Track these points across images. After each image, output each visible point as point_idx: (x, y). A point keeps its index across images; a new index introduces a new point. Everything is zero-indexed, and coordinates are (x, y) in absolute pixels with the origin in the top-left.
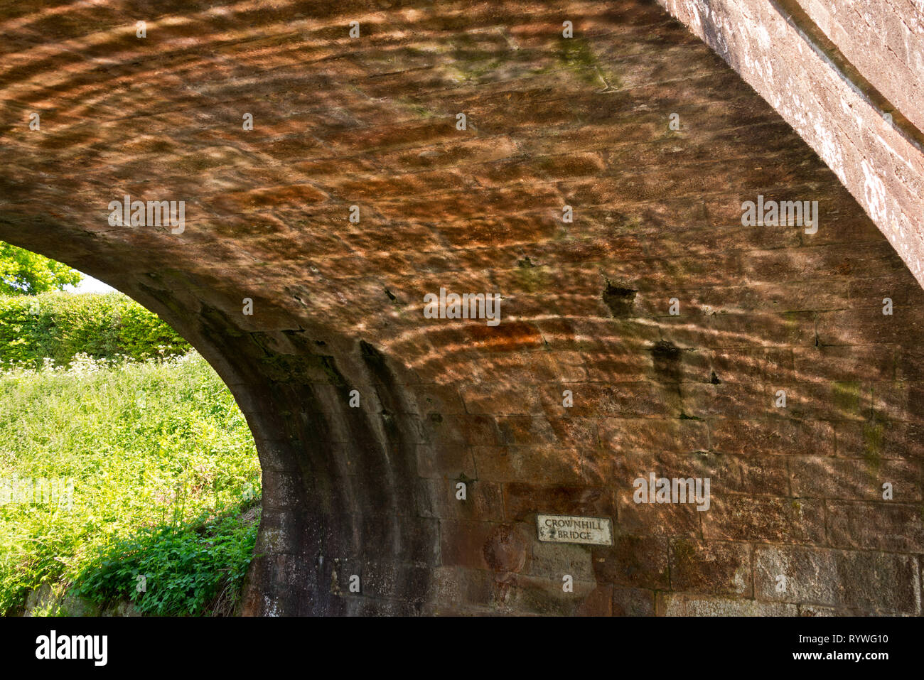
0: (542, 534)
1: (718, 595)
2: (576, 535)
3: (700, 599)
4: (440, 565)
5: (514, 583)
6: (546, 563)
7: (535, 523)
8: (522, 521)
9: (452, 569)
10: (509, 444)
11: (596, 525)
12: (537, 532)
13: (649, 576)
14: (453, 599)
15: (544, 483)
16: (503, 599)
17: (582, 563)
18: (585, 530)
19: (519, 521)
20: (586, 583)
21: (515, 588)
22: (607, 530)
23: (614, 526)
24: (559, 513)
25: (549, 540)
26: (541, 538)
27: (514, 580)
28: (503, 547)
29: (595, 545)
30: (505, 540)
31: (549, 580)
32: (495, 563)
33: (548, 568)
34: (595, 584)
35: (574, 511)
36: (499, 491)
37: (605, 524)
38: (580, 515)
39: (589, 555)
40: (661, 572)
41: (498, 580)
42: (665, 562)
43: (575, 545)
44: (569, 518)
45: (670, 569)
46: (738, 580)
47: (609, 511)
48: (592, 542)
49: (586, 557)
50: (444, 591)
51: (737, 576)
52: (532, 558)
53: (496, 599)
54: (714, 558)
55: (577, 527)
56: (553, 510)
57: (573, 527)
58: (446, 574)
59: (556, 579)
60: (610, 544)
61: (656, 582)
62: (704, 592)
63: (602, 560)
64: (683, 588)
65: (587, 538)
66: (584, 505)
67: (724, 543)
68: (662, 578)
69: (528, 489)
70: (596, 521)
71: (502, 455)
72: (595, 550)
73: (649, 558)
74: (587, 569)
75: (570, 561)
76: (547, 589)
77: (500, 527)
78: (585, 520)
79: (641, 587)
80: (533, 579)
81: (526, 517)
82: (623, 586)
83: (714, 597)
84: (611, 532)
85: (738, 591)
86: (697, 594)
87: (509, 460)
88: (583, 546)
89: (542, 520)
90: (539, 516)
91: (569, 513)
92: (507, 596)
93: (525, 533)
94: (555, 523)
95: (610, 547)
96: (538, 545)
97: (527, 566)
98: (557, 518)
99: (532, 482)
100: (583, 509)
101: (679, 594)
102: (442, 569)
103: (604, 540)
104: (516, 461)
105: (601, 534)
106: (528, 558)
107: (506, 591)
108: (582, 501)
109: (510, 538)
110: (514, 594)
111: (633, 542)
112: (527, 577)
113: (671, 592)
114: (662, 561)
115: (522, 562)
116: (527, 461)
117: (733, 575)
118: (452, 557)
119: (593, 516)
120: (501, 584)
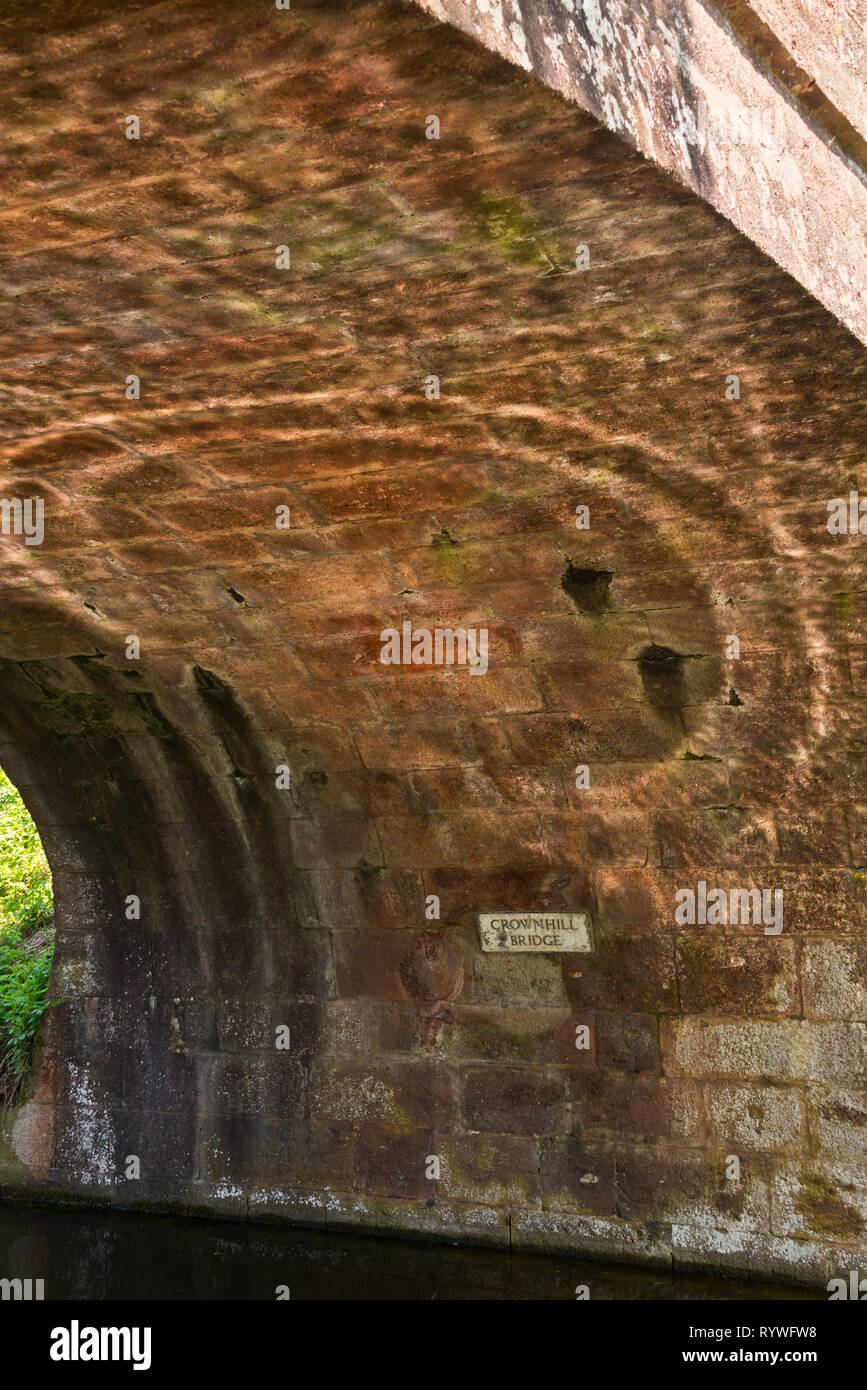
0: (487, 942)
1: (751, 1015)
2: (538, 941)
3: (725, 1024)
4: (335, 998)
5: (448, 1017)
6: (495, 984)
7: (476, 926)
8: (456, 924)
9: (354, 1002)
10: (430, 812)
11: (567, 924)
12: (479, 939)
13: (648, 994)
14: (359, 1047)
15: (486, 865)
16: (434, 1042)
17: (548, 981)
18: (550, 933)
19: (449, 924)
20: (556, 1010)
21: (451, 1023)
22: (583, 930)
23: (593, 923)
24: (510, 909)
25: (497, 949)
26: (485, 948)
27: (448, 1012)
28: (430, 964)
29: (565, 953)
30: (432, 954)
31: (501, 1009)
32: (418, 989)
33: (498, 992)
34: (569, 1011)
35: (533, 906)
36: (419, 882)
37: (580, 921)
38: (543, 910)
39: (558, 968)
40: (665, 987)
41: (424, 1014)
42: (671, 971)
43: (537, 955)
44: (526, 916)
45: (678, 982)
46: (779, 990)
47: (584, 901)
48: (561, 949)
49: (554, 972)
50: (343, 1036)
51: (777, 986)
52: (473, 977)
53: (423, 1043)
54: (742, 962)
55: (539, 929)
56: (502, 905)
57: (532, 929)
58: (345, 1010)
59: (511, 1007)
60: (588, 949)
61: (658, 1002)
62: (730, 1011)
63: (577, 975)
64: (699, 1008)
65: (555, 943)
66: (548, 895)
67: (756, 939)
68: (667, 996)
69: (463, 876)
70: (566, 918)
71: (422, 827)
72: (566, 961)
73: (647, 967)
74: (557, 989)
75: (529, 979)
76: (498, 1022)
77: (422, 935)
78: (550, 917)
79: (638, 1010)
80: (477, 1009)
81: (461, 917)
82: (611, 1010)
83: (745, 1018)
84: (589, 933)
85: (781, 1008)
86: (720, 1015)
87: (432, 835)
88: (550, 956)
89: (486, 921)
90: (482, 916)
91: (527, 909)
92: (439, 1037)
93: (462, 942)
94: (505, 924)
95: (589, 954)
96: (482, 959)
97: (466, 990)
98: (508, 917)
99: (469, 866)
100: (546, 902)
101: (694, 1017)
102: (340, 1003)
103: (579, 945)
104: (443, 835)
105: (575, 936)
106: (468, 978)
107: (436, 1029)
108: (545, 889)
109: (440, 950)
110: (448, 1034)
111: (622, 945)
112: (467, 1006)
113: (680, 1015)
114: (666, 970)
115: (459, 985)
116: (459, 834)
117: (771, 985)
118: (354, 984)
119: (562, 910)
120: (429, 1020)
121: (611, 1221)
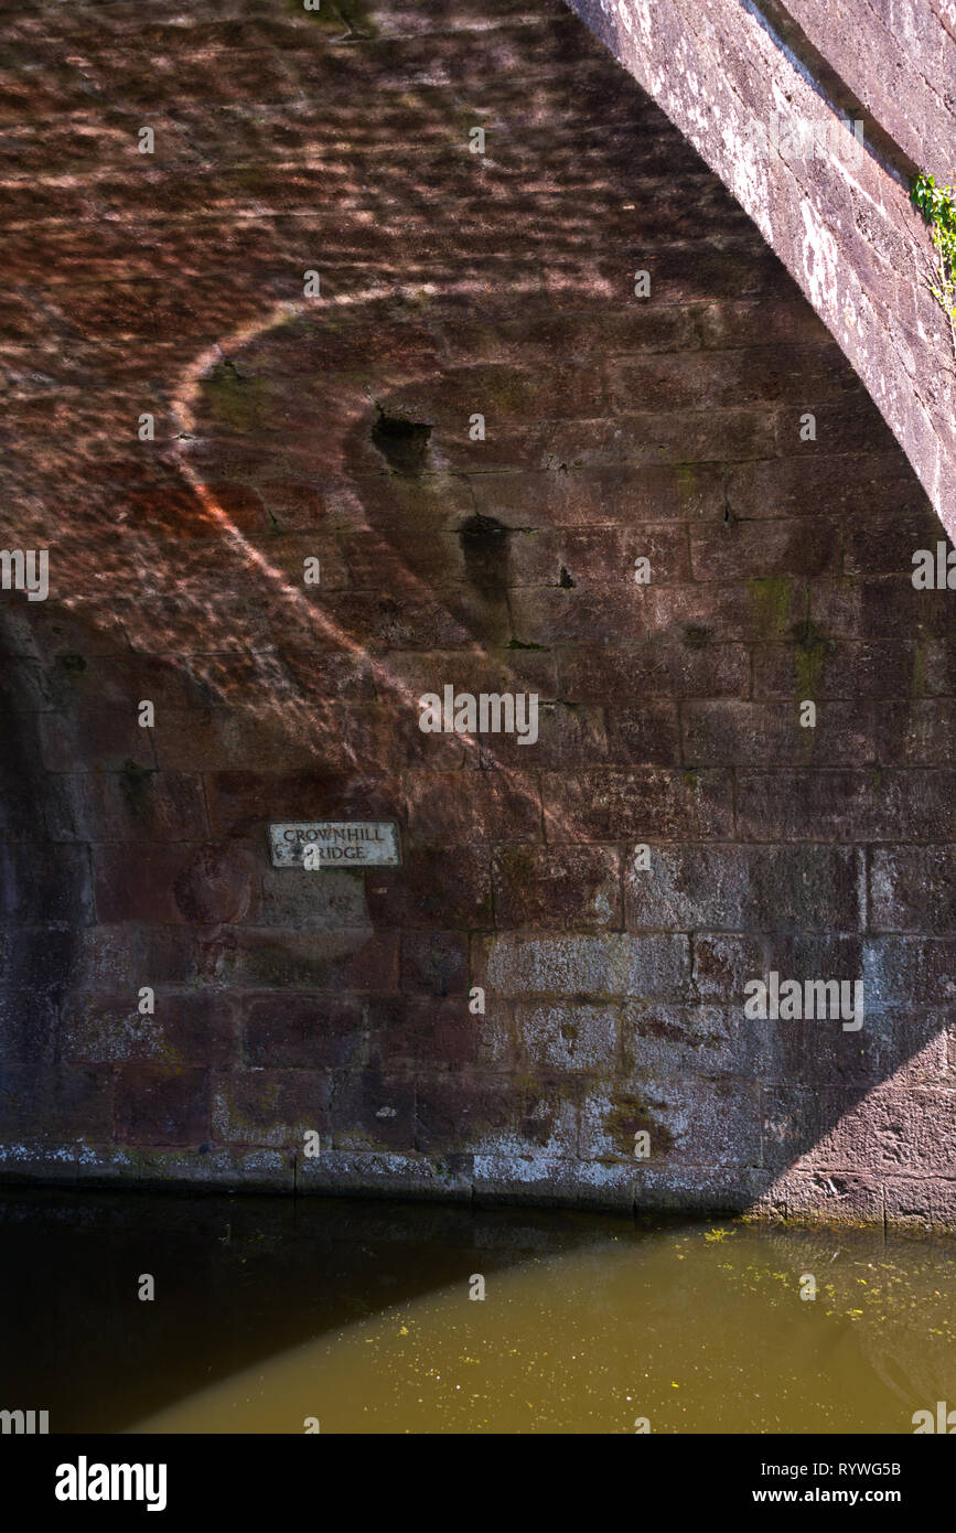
0: (279, 856)
1: (569, 929)
2: (338, 853)
3: (542, 939)
4: (94, 924)
5: (231, 941)
6: (286, 903)
7: (266, 838)
8: (241, 836)
9: (116, 928)
10: (214, 705)
11: (372, 834)
12: (269, 852)
13: (460, 910)
14: (122, 979)
15: (280, 768)
16: (213, 970)
17: (348, 898)
18: (353, 844)
19: (235, 836)
20: (356, 930)
21: (233, 949)
22: (390, 840)
23: (402, 831)
24: (307, 818)
25: (291, 864)
26: (277, 863)
27: (231, 936)
28: (210, 882)
29: (369, 867)
30: (215, 871)
31: (293, 931)
32: (195, 911)
33: (290, 912)
34: (371, 931)
35: (334, 813)
36: (199, 788)
37: (387, 831)
38: (345, 818)
39: (361, 884)
40: (479, 901)
41: (202, 939)
42: (486, 885)
43: (336, 869)
44: (325, 826)
45: (493, 895)
46: (599, 903)
47: (389, 811)
48: (365, 862)
49: (356, 888)
50: (103, 967)
51: (599, 897)
52: (262, 897)
53: (200, 972)
54: (563, 872)
55: (340, 840)
56: (298, 814)
57: (332, 840)
58: (106, 937)
59: (305, 928)
60: (395, 862)
61: (471, 918)
62: (547, 926)
63: (381, 891)
64: (514, 924)
65: (357, 855)
66: (351, 801)
67: (579, 847)
68: (480, 912)
69: (252, 781)
70: (371, 827)
71: (203, 724)
72: (369, 875)
73: (460, 881)
74: (358, 907)
75: (327, 897)
76: (289, 946)
77: (202, 849)
78: (353, 826)
79: (447, 927)
80: (265, 931)
81: (252, 830)
82: (419, 929)
83: (563, 933)
84: (396, 844)
85: (600, 921)
86: (537, 930)
87: (215, 732)
88: (349, 870)
89: (278, 832)
90: (273, 826)
91: (326, 817)
92: (220, 965)
93: (249, 856)
94: (300, 835)
95: (395, 867)
96: (273, 875)
97: (253, 910)
98: (304, 827)
99: (258, 769)
100: (349, 809)
101: (508, 933)
102: (100, 929)
103: (385, 858)
104: (229, 734)
105: (381, 848)
106: (255, 898)
107: (216, 955)
108: (348, 795)
109: (222, 866)
110: (230, 961)
111: (434, 857)
112: (253, 929)
113: (494, 932)
114: (481, 883)
115: (245, 904)
116: (248, 732)
117: (593, 896)
118: (117, 906)
119: (367, 819)
120: (207, 946)
121: (408, 1156)
